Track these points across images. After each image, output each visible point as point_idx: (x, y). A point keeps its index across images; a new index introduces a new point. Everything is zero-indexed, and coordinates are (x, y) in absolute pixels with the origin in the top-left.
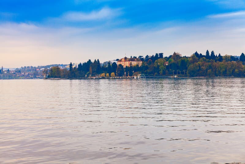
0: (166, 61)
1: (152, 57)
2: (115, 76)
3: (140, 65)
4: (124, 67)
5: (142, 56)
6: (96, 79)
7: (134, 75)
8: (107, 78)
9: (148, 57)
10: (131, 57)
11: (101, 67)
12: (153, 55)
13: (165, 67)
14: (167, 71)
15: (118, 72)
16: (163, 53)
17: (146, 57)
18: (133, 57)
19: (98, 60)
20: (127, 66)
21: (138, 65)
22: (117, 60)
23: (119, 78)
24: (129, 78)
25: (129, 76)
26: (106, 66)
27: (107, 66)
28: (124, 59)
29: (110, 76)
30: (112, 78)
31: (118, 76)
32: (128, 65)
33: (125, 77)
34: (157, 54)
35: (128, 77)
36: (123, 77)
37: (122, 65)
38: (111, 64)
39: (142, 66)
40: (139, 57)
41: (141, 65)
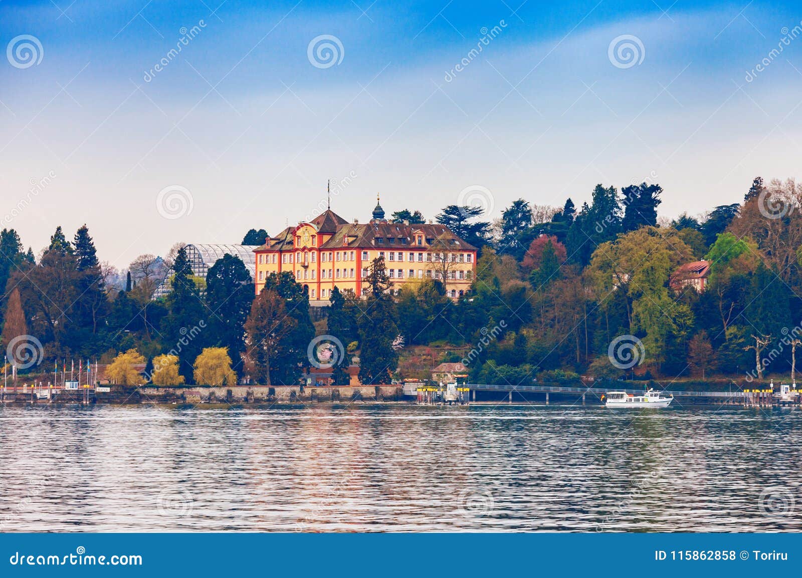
0: (689, 249)
1: (557, 216)
2: (232, 375)
3: (456, 289)
4: (320, 298)
5: (475, 213)
6: (60, 401)
7: (401, 377)
8: (164, 400)
9: (527, 216)
10: (379, 213)
11: (111, 297)
12: (569, 203)
13: (685, 308)
14: (700, 344)
15: (257, 338)
16: (656, 188)
17: (508, 215)
19: (83, 232)
20: (341, 288)
21: (439, 287)
22: (255, 238)
23: (271, 403)
24: (357, 396)
25: (354, 380)
26: (151, 286)
27: (161, 293)
28: (315, 230)
29: (190, 382)
30: (210, 402)
31: (262, 382)
32: (347, 285)
33: (319, 390)
34: (603, 196)
35: (346, 391)
36: (308, 391)
37: (301, 278)
38: (199, 276)
39: (473, 291)
40: (445, 220)
41: (465, 288)
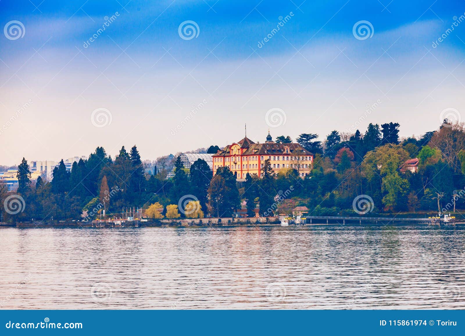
0: (408, 154)
1: (352, 138)
2: (202, 214)
3: (304, 173)
4: (241, 178)
5: (314, 137)
7: (278, 213)
8: (171, 225)
9: (338, 138)
10: (269, 138)
11: (148, 178)
12: (358, 132)
13: (406, 181)
14: (413, 197)
15: (213, 196)
16: (397, 125)
17: (329, 138)
18: (274, 140)
19: (134, 149)
20: (251, 173)
21: (295, 172)
22: (213, 150)
23: (219, 225)
24: (257, 222)
25: (257, 215)
26: (165, 173)
27: (170, 176)
28: (239, 146)
29: (183, 216)
30: (192, 225)
31: (216, 216)
32: (254, 171)
33: (241, 220)
34: (372, 129)
35: (253, 220)
36: (236, 220)
37: (233, 169)
38: (187, 168)
39: (311, 173)
40: (300, 140)
41: (308, 172)
